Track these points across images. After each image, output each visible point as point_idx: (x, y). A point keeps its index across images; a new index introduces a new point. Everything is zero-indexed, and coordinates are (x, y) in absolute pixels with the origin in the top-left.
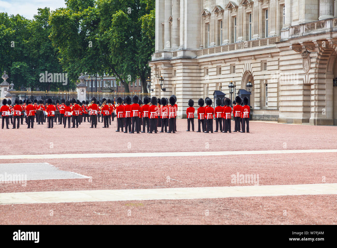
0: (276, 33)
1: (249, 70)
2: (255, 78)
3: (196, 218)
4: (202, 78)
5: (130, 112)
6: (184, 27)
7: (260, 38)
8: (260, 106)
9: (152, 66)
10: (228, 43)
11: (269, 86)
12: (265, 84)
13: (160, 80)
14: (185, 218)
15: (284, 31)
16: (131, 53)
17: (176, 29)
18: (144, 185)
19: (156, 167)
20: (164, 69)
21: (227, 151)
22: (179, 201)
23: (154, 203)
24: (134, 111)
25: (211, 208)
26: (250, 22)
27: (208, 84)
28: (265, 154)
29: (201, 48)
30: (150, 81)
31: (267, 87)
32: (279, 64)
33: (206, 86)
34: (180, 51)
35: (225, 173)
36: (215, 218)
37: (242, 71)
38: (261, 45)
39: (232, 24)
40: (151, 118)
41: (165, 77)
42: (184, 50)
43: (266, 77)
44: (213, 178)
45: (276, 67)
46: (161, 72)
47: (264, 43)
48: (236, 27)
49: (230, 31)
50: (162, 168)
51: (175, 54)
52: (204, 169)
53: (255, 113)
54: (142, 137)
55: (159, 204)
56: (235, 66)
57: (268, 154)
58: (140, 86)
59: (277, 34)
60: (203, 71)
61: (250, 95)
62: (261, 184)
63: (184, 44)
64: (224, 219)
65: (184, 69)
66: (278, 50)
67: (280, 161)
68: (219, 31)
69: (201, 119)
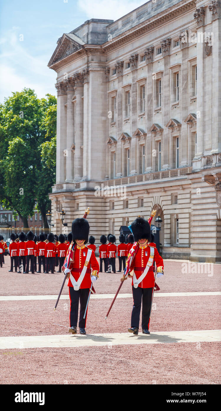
0: (187, 164)
1: (159, 203)
2: (165, 212)
3: (77, 368)
4: (108, 212)
5: (24, 250)
6: (87, 156)
7: (170, 168)
8: (170, 244)
9: (53, 198)
10: (136, 174)
11: (180, 221)
12: (176, 219)
13: (61, 214)
14: (65, 368)
15: (196, 161)
16: (29, 184)
17: (79, 158)
18: (28, 331)
19: (44, 312)
20: (66, 202)
21: (127, 293)
22: (63, 349)
23: (35, 352)
24: (29, 249)
25: (96, 357)
26: (160, 151)
27: (114, 219)
28: (167, 297)
29: (106, 179)
30: (50, 216)
31: (178, 223)
32: (190, 198)
33: (112, 221)
34: (83, 182)
35: (118, 318)
36: (98, 368)
37: (150, 204)
38: (172, 177)
39: (140, 153)
40: (47, 257)
41: (66, 211)
42: (88, 181)
43: (177, 211)
44: (104, 323)
45: (188, 201)
46: (62, 206)
47: (174, 174)
48: (144, 157)
49: (138, 161)
50: (51, 312)
51: (78, 186)
52: (97, 313)
53: (165, 251)
54: (37, 278)
55: (40, 353)
56: (143, 199)
57: (169, 297)
58: (40, 221)
59: (189, 164)
60: (108, 204)
61: (159, 231)
62: (156, 329)
63: (87, 175)
64: (107, 369)
65: (87, 202)
66: (190, 182)
67: (181, 304)
68: (126, 160)
69: (102, 258)
